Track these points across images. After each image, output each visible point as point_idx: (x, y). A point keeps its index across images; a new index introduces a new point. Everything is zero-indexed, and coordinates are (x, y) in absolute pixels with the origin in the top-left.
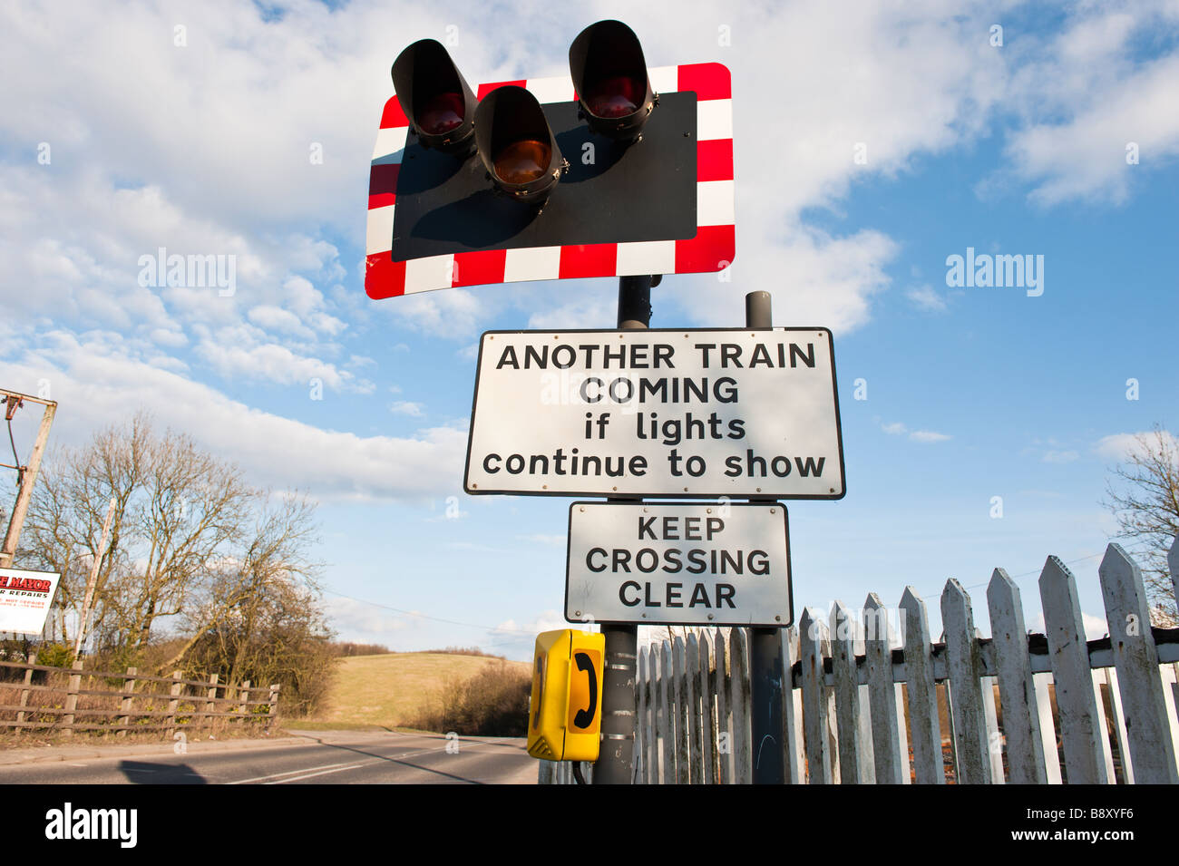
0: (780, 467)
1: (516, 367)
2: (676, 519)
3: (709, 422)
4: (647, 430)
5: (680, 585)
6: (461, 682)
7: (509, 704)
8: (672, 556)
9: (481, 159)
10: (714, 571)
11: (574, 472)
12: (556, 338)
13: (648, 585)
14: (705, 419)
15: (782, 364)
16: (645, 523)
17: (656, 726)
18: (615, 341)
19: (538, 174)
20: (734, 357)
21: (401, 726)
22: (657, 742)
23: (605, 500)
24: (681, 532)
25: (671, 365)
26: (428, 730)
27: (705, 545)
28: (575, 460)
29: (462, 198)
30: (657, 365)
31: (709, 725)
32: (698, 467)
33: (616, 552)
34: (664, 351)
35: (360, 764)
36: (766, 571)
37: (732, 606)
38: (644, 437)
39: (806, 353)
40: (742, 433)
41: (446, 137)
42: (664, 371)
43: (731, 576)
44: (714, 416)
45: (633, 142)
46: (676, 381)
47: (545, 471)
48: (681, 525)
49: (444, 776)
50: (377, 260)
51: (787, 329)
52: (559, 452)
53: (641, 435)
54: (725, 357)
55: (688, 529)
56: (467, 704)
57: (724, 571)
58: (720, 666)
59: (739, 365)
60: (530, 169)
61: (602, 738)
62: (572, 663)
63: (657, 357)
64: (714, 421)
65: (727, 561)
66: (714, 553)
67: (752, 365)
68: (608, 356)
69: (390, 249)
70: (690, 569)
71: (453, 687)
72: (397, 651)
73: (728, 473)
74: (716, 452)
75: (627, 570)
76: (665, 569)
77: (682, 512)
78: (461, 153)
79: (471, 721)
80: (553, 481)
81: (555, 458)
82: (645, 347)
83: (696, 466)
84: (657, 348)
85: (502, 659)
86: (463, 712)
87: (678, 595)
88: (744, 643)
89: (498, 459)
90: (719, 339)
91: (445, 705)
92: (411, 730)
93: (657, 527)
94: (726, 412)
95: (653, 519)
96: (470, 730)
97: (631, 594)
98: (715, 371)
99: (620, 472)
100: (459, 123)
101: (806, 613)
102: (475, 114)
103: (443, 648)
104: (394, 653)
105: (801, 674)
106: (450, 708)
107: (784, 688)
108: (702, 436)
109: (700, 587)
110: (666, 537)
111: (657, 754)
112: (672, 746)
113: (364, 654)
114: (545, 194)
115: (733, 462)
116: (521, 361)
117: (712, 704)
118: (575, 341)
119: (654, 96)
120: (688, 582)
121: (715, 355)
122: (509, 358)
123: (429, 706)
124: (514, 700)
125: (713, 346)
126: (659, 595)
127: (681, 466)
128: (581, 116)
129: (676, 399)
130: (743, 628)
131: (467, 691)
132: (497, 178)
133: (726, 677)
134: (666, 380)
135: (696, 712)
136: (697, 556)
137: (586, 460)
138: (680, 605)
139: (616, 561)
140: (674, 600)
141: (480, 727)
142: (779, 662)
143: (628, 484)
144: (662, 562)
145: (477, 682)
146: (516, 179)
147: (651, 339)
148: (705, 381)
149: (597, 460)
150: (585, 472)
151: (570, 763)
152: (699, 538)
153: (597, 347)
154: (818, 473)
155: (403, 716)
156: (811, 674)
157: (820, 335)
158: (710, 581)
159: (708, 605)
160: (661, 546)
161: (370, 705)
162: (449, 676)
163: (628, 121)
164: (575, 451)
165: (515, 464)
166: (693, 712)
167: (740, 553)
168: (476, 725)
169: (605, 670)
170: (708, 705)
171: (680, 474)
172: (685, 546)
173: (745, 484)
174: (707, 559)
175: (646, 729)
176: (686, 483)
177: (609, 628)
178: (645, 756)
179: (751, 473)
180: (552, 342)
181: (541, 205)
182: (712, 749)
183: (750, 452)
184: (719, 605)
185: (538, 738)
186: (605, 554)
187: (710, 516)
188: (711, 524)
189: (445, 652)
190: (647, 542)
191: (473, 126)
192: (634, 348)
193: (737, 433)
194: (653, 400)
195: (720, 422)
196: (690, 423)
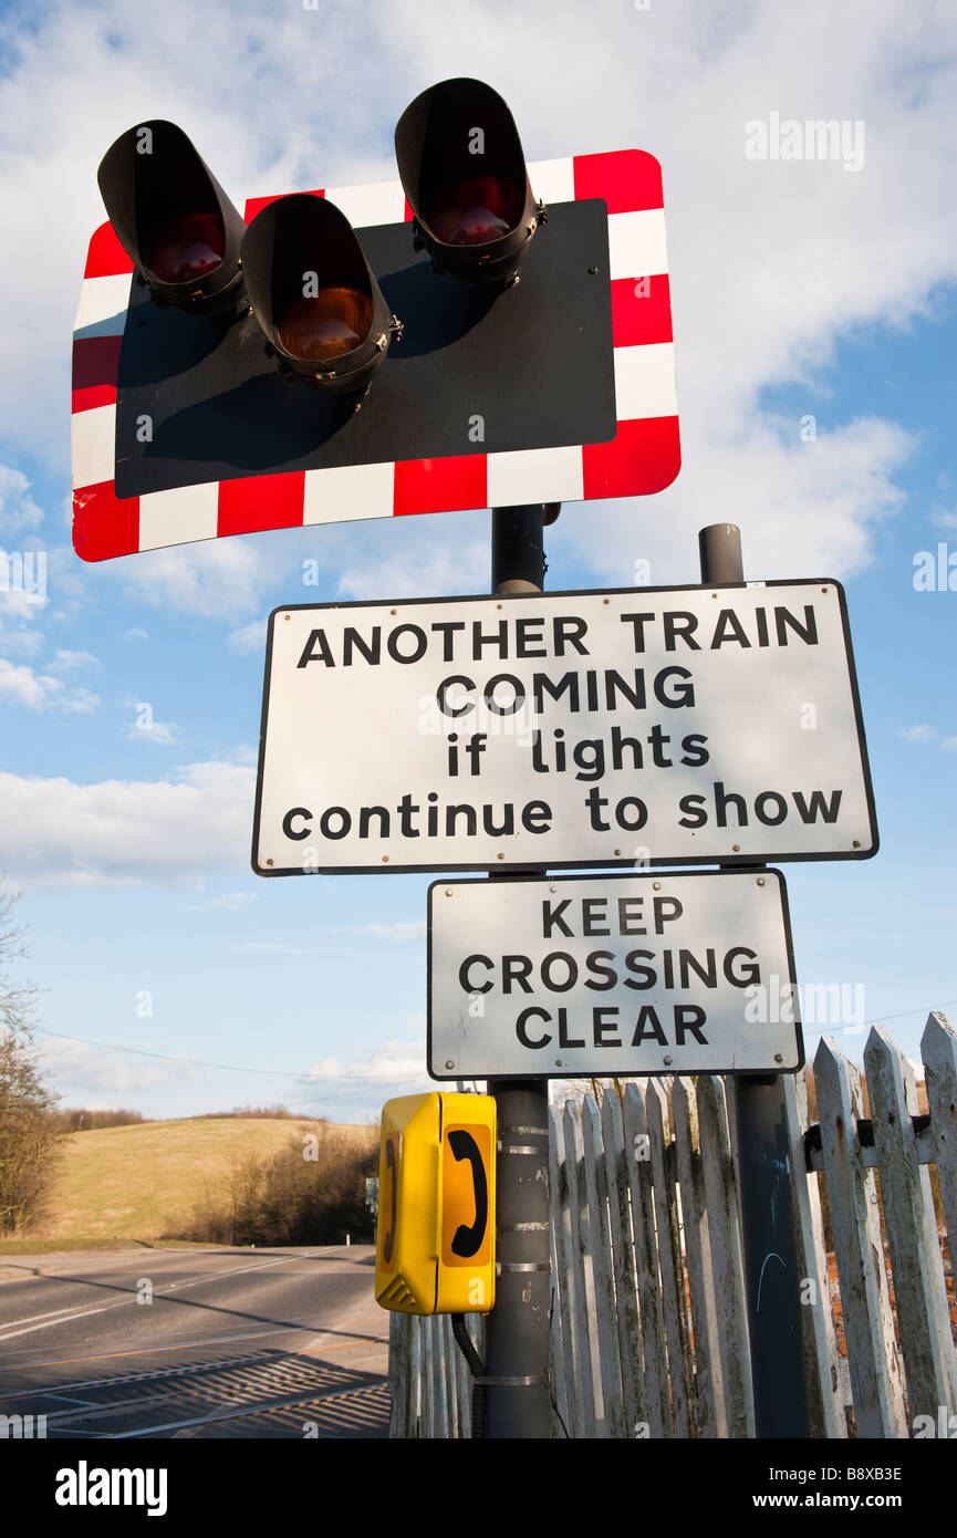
0: (769, 808)
1: (330, 663)
2: (603, 902)
3: (650, 740)
4: (549, 757)
5: (614, 1011)
6: (259, 1162)
7: (336, 1192)
8: (600, 962)
9: (257, 323)
10: (669, 984)
11: (433, 831)
12: (393, 613)
13: (562, 1013)
14: (643, 737)
15: (764, 641)
16: (553, 910)
17: (580, 1236)
18: (490, 615)
19: (353, 344)
20: (686, 633)
21: (166, 1237)
22: (582, 1262)
23: (485, 875)
24: (613, 921)
25: (582, 651)
26: (210, 1241)
27: (651, 942)
28: (433, 812)
29: (226, 390)
30: (559, 651)
31: (668, 1234)
32: (636, 815)
33: (507, 960)
34: (570, 628)
35: (103, 1307)
36: (756, 979)
37: (702, 1040)
38: (544, 769)
39: (802, 621)
40: (705, 756)
41: (195, 287)
42: (572, 661)
43: (697, 993)
44: (656, 730)
45: (504, 286)
46: (592, 676)
47: (385, 832)
48: (612, 911)
49: (236, 1317)
50: (91, 496)
51: (770, 584)
52: (407, 799)
53: (540, 767)
54: (670, 633)
55: (624, 917)
56: (269, 1197)
57: (685, 984)
58: (684, 1137)
59: (694, 646)
60: (338, 337)
61: (499, 1271)
62: (444, 1149)
63: (560, 638)
64: (658, 738)
65: (689, 966)
66: (668, 954)
67: (716, 645)
68: (479, 640)
69: (112, 477)
70: (629, 983)
71: (247, 1171)
72: (156, 1118)
73: (684, 823)
74: (663, 790)
75: (527, 989)
76: (590, 984)
77: (613, 890)
78: (221, 314)
79: (277, 1222)
80: (399, 849)
81: (400, 809)
82: (540, 622)
83: (631, 814)
84: (559, 623)
85: (322, 1121)
86: (264, 1208)
87: (613, 1027)
88: (720, 1098)
89: (308, 815)
90: (658, 604)
91: (236, 1199)
92: (183, 1242)
93: (573, 916)
94: (676, 724)
95: (565, 904)
96: (276, 1236)
97: (535, 1028)
98: (656, 656)
99: (508, 828)
100: (217, 263)
101: (823, 1047)
102: (242, 243)
103: (228, 1109)
104: (152, 1121)
105: (819, 1147)
106: (243, 1204)
107: (793, 1173)
108: (638, 764)
109: (648, 1011)
110: (588, 932)
111: (583, 1282)
112: (607, 1268)
113: (104, 1126)
114: (366, 375)
115: (692, 804)
116: (337, 653)
117: (671, 1199)
118: (424, 616)
119: (538, 208)
120: (628, 1004)
121: (654, 631)
122: (317, 649)
123: (209, 1203)
124: (343, 1185)
125: (651, 617)
126: (581, 1028)
127: (607, 814)
128: (418, 245)
129: (593, 706)
130: (719, 1077)
131: (270, 1174)
132: (285, 352)
133: (693, 1155)
134: (576, 674)
135: (645, 1212)
136: (640, 961)
137: (452, 812)
138: (617, 1043)
139: (508, 975)
140: (606, 1035)
141: (290, 1231)
142: (782, 1129)
143: (522, 847)
144: (585, 974)
145: (284, 1161)
146: (316, 353)
147: (548, 609)
148: (639, 674)
149: (469, 810)
150: (451, 831)
151: (449, 1316)
152: (643, 931)
153: (460, 626)
154: (831, 817)
155: (169, 1220)
156: (838, 1148)
157: (824, 591)
158: (664, 1001)
159: (663, 1042)
160: (580, 948)
161: (116, 1206)
162: (239, 1153)
163: (498, 249)
164: (433, 797)
165: (336, 823)
166: (640, 1212)
167: (710, 953)
168: (285, 1229)
169: (499, 1155)
170: (665, 1203)
171: (606, 827)
172: (621, 945)
173: (713, 840)
174: (657, 964)
175: (562, 1241)
176: (616, 842)
177: (501, 1086)
178: (564, 1286)
179: (722, 822)
180: (387, 620)
181: (358, 395)
182: (676, 1275)
183: (719, 787)
184: (681, 1040)
185: (393, 1277)
186: (489, 965)
187: (659, 894)
188: (661, 908)
189: (231, 1116)
190: (558, 942)
191: (240, 266)
192: (521, 624)
193: (696, 757)
194: (557, 708)
195: (667, 739)
196: (618, 743)
